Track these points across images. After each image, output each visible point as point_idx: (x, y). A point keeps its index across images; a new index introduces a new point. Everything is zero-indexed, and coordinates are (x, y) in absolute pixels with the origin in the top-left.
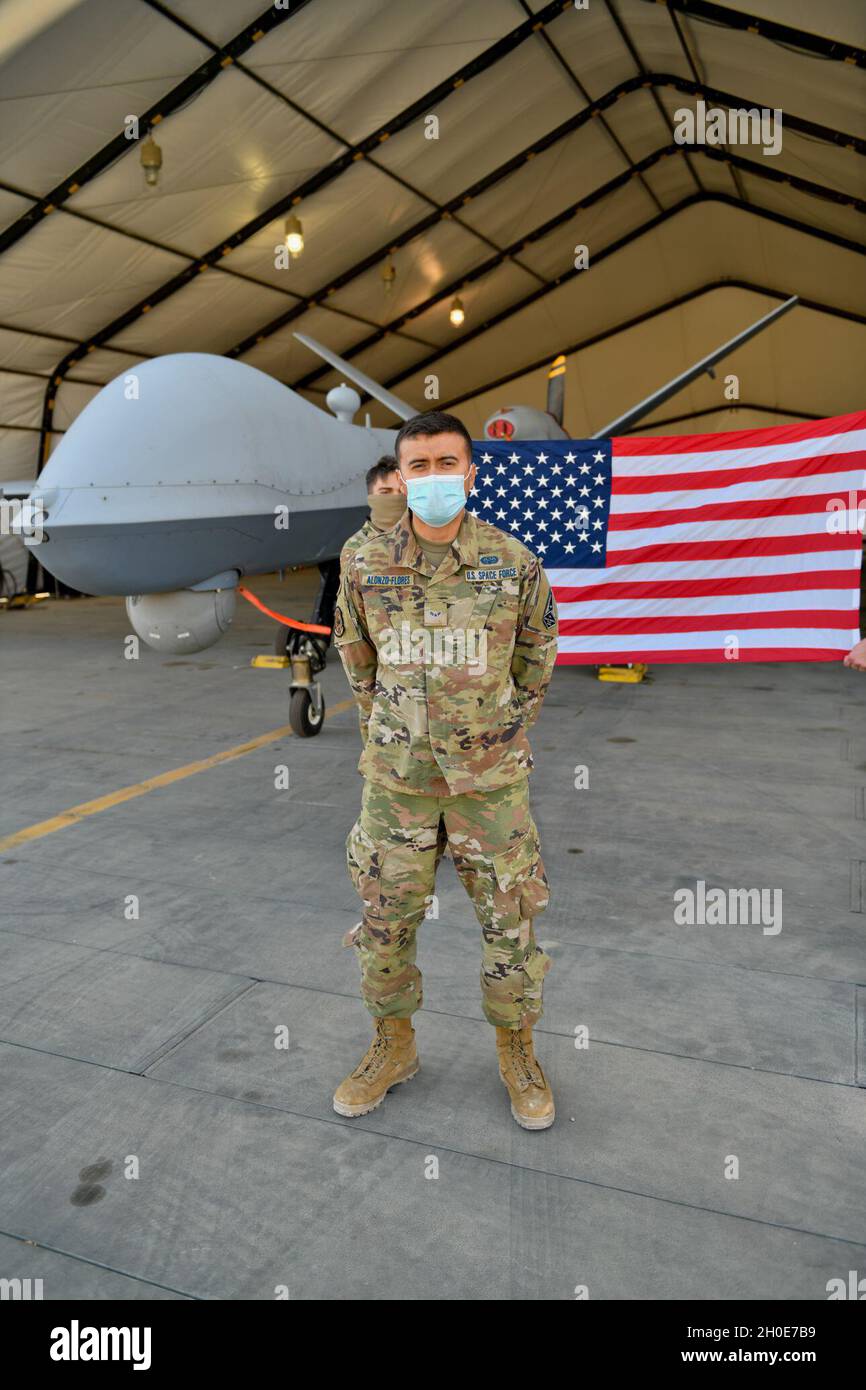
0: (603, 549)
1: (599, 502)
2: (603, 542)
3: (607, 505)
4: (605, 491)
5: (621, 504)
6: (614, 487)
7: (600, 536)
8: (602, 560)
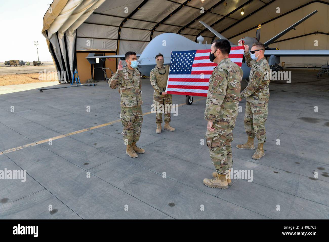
0: (191, 71)
1: (192, 62)
2: (191, 69)
3: (193, 62)
4: (193, 60)
5: (195, 62)
6: (195, 58)
7: (191, 68)
8: (189, 73)
